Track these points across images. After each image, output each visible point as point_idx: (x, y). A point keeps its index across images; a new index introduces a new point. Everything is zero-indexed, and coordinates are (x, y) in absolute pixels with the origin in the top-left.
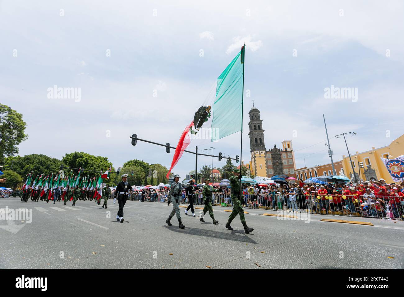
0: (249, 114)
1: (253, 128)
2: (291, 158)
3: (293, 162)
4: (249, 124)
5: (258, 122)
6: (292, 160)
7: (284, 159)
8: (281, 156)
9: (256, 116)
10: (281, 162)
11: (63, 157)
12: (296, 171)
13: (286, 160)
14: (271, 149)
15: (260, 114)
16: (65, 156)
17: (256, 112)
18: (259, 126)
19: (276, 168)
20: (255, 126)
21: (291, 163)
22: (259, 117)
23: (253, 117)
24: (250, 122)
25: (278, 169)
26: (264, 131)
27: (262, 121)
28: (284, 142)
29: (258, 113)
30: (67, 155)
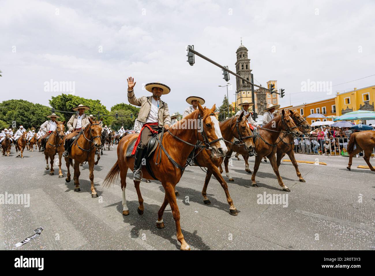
0: (236, 53)
1: (241, 67)
2: (276, 98)
3: (277, 102)
4: (236, 64)
5: (246, 61)
6: (276, 99)
7: (269, 99)
8: (265, 96)
9: (244, 55)
10: (266, 102)
11: (50, 101)
12: (279, 110)
13: (270, 100)
14: (257, 89)
15: (248, 52)
16: (52, 100)
17: (244, 51)
18: (247, 66)
19: (260, 108)
20: (243, 66)
21: (275, 102)
22: (247, 56)
23: (240, 56)
24: (238, 61)
25: (262, 108)
26: (252, 70)
27: (250, 60)
28: (270, 81)
29: (246, 51)
30: (53, 98)
